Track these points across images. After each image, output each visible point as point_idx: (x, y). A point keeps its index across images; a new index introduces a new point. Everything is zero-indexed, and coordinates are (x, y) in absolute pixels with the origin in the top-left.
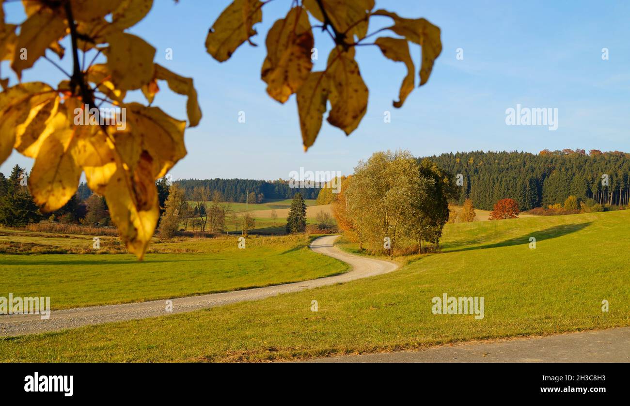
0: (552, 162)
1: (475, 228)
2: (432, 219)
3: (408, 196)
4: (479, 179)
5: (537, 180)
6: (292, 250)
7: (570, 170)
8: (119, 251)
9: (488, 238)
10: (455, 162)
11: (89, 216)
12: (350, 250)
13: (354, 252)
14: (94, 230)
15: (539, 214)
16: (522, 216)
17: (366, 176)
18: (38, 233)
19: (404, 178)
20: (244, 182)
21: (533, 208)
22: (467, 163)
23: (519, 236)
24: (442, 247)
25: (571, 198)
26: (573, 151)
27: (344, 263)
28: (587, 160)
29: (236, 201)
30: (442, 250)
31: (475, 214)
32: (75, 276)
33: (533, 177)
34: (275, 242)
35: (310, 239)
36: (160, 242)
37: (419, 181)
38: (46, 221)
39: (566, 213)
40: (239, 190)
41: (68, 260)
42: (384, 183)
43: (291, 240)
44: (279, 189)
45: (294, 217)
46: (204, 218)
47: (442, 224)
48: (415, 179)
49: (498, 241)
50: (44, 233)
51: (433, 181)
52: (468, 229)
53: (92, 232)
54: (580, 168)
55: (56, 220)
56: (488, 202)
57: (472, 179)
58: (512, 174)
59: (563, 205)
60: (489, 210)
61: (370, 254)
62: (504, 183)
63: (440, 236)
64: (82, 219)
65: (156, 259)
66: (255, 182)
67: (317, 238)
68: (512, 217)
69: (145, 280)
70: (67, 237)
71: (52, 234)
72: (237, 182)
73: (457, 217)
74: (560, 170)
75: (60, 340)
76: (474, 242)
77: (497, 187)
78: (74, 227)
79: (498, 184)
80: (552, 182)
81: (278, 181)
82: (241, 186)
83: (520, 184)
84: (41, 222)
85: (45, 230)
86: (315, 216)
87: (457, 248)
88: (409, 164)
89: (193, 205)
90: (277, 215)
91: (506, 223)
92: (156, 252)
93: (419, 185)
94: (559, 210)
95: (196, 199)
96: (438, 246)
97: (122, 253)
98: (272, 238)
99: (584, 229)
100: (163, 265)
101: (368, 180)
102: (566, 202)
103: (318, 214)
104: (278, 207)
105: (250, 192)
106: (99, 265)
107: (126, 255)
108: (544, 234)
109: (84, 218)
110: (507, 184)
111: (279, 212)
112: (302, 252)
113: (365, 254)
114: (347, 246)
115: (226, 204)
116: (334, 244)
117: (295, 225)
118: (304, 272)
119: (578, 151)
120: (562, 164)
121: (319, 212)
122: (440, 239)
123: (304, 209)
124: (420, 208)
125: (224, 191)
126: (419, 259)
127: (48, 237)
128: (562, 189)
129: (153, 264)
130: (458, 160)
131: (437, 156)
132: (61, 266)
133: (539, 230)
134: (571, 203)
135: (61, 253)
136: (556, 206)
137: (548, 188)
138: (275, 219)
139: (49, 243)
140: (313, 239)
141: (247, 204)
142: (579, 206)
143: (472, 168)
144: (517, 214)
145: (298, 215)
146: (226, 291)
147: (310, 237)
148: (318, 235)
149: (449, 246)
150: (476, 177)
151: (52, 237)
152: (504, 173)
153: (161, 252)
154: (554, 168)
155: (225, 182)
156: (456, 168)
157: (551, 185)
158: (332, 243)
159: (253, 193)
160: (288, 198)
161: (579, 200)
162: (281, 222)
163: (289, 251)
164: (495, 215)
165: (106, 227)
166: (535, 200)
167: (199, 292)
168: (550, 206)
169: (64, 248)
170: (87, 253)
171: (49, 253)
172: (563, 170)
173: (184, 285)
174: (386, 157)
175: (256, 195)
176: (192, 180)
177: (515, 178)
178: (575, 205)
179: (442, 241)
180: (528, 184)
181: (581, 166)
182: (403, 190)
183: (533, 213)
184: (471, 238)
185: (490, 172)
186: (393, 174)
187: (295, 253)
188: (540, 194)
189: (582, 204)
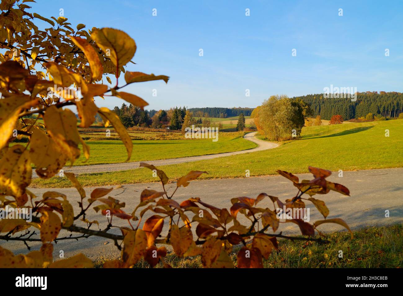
0: (360, 97)
1: (319, 128)
2: (297, 125)
3: (286, 115)
4: (325, 106)
5: (353, 106)
6: (236, 138)
7: (369, 101)
8: (164, 139)
9: (324, 133)
10: (313, 98)
11: (153, 124)
12: (261, 138)
13: (263, 139)
14: (155, 130)
15: (354, 122)
16: (345, 123)
17: (267, 106)
18: (132, 131)
19: (284, 107)
20: (219, 109)
21: (351, 119)
22: (319, 99)
23: (339, 132)
24: (302, 137)
25: (370, 114)
26: (371, 92)
27: (256, 144)
28: (378, 96)
29: (215, 117)
30: (302, 138)
31: (321, 122)
32: (144, 149)
33: (351, 105)
34: (229, 135)
35: (244, 134)
36: (181, 135)
37: (291, 108)
38: (135, 126)
39: (367, 121)
40: (216, 112)
41: (143, 142)
42: (275, 109)
43: (236, 134)
44: (234, 112)
45: (240, 124)
46: (201, 124)
47: (301, 127)
48: (289, 107)
49: (329, 134)
50: (135, 132)
51: (297, 108)
52: (315, 129)
53: (154, 131)
54: (374, 100)
55: (140, 126)
56: (329, 117)
57: (321, 106)
58: (340, 103)
59: (365, 117)
60: (329, 120)
61: (269, 140)
62: (336, 108)
63: (301, 132)
64: (150, 126)
65: (179, 142)
66: (223, 109)
67: (247, 133)
68: (340, 123)
69: (172, 151)
70: (144, 133)
71: (138, 132)
72: (216, 108)
73: (313, 123)
74: (364, 101)
75: (125, 173)
76: (318, 135)
77: (333, 110)
78: (147, 129)
79: (333, 108)
80: (360, 107)
81: (233, 108)
82: (217, 111)
83: (344, 108)
84: (134, 126)
85: (135, 130)
86: (249, 123)
87: (309, 138)
88: (286, 101)
89: (197, 119)
90: (232, 123)
91: (333, 126)
92: (179, 139)
93: (291, 110)
94: (364, 120)
95: (197, 116)
96: (300, 137)
97: (165, 140)
98: (228, 133)
99: (370, 129)
100: (181, 145)
101: (268, 108)
102: (367, 116)
103: (250, 123)
104: (233, 119)
105: (221, 113)
106: (155, 145)
107: (167, 141)
108: (351, 131)
109: (151, 125)
110: (338, 108)
111: (233, 121)
112: (240, 140)
113: (267, 140)
114: (260, 136)
115: (210, 118)
116: (255, 136)
117: (241, 127)
118: (239, 148)
119: (374, 92)
120: (365, 98)
121: (251, 121)
122: (300, 133)
123: (244, 120)
124: (291, 120)
125: (210, 113)
126: (290, 142)
127: (136, 133)
128: (365, 110)
129: (177, 144)
130: (315, 98)
131: (305, 96)
132: (140, 145)
133: (349, 129)
134: (369, 116)
135: (141, 140)
136: (362, 118)
137: (358, 110)
138: (231, 125)
139: (136, 136)
140: (246, 134)
141: (220, 118)
142: (374, 118)
143: (322, 101)
144: (342, 122)
145: (242, 123)
146: (200, 156)
147: (245, 133)
148: (248, 132)
149: (306, 137)
150: (323, 105)
151: (138, 133)
152: (337, 103)
153: (182, 139)
154: (361, 100)
155: (211, 109)
156: (314, 101)
157: (360, 108)
158: (253, 136)
159: (222, 114)
160: (238, 115)
161: (373, 115)
162: (234, 126)
163: (235, 139)
164: (331, 123)
165: (160, 129)
166: (352, 115)
167: (188, 156)
168: (359, 118)
169: (141, 138)
170: (151, 140)
171: (136, 140)
172: (366, 101)
173: (187, 153)
174: (276, 98)
175: (224, 114)
176: (196, 108)
177: (342, 105)
178: (371, 117)
179: (301, 135)
180: (348, 108)
181: (375, 99)
182: (283, 112)
183: (351, 121)
184: (316, 133)
185: (330, 103)
186: (279, 105)
187: (237, 140)
188: (354, 113)
189: (375, 117)
